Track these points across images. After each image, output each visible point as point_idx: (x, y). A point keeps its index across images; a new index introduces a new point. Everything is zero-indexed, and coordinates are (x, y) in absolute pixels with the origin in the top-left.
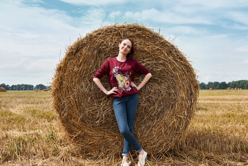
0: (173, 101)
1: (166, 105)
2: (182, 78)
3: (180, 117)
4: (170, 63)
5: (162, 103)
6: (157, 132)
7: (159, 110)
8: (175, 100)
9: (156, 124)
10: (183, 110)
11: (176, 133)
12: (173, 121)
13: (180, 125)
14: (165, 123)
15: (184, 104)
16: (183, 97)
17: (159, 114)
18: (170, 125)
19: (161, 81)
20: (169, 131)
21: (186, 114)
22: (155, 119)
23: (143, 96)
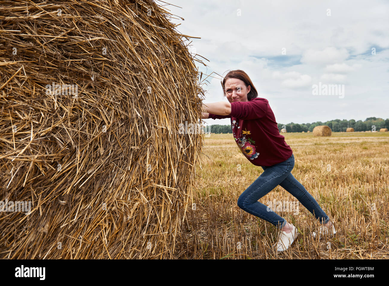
0: (137, 142)
1: (115, 156)
2: (163, 79)
3: (157, 189)
4: (130, 31)
5: (101, 150)
6: (84, 245)
7: (92, 171)
8: (143, 138)
9: (81, 219)
10: (167, 166)
11: (148, 238)
12: (137, 203)
13: (159, 210)
14: (114, 212)
15: (168, 149)
16: (167, 130)
17: (91, 186)
18: (129, 217)
19: (97, 79)
20: (127, 235)
21: (175, 177)
22: (76, 201)
23: (29, 129)
